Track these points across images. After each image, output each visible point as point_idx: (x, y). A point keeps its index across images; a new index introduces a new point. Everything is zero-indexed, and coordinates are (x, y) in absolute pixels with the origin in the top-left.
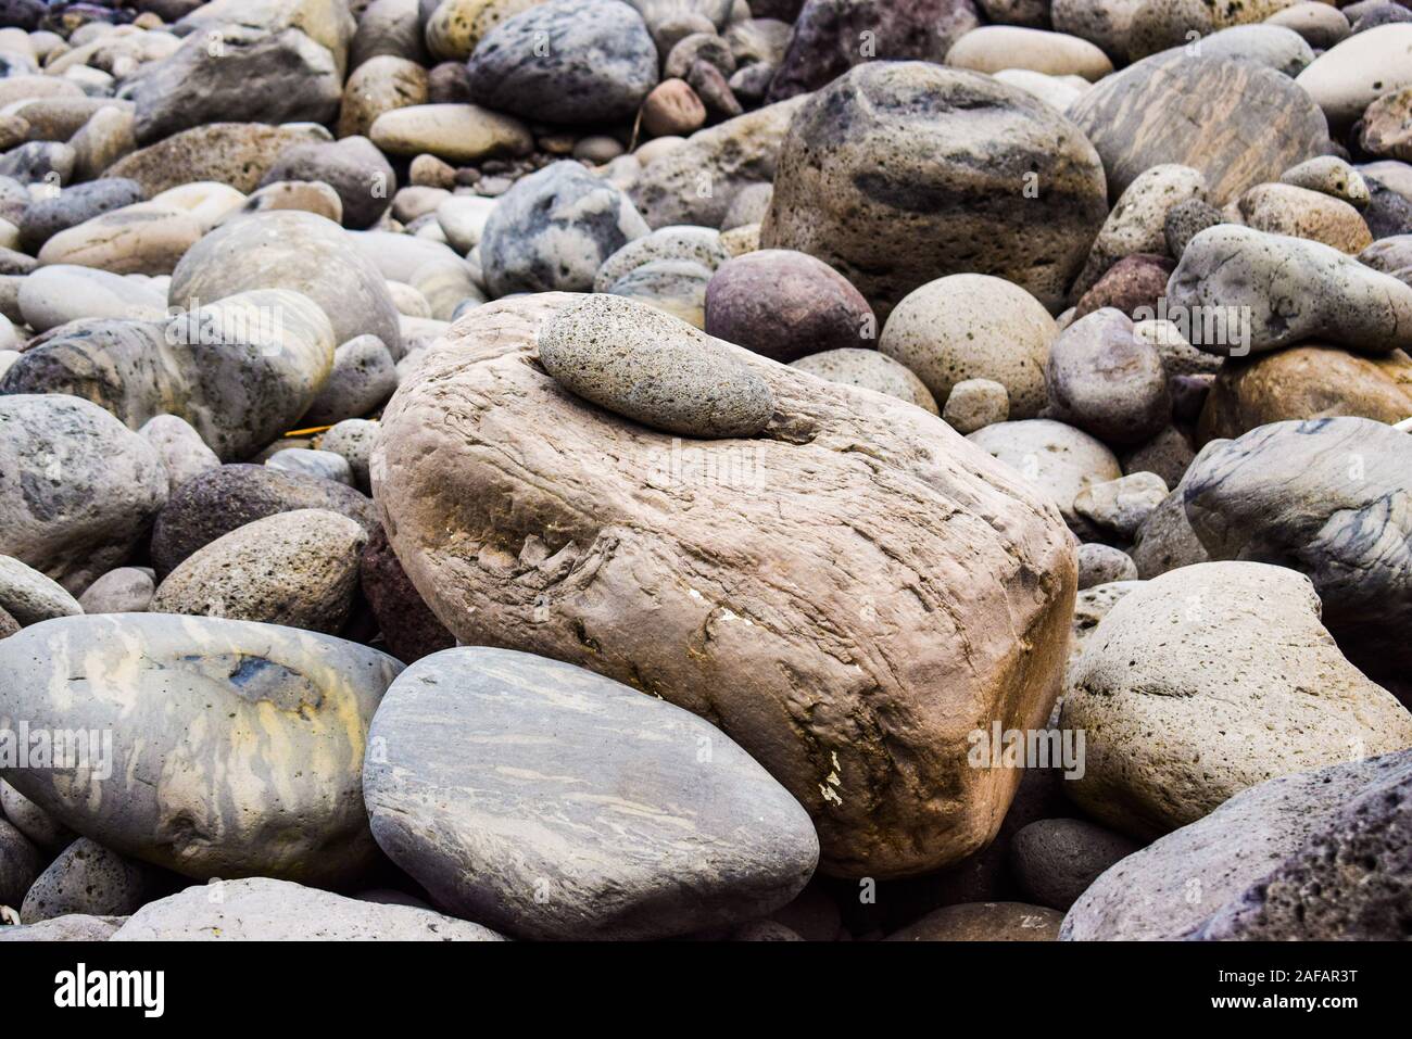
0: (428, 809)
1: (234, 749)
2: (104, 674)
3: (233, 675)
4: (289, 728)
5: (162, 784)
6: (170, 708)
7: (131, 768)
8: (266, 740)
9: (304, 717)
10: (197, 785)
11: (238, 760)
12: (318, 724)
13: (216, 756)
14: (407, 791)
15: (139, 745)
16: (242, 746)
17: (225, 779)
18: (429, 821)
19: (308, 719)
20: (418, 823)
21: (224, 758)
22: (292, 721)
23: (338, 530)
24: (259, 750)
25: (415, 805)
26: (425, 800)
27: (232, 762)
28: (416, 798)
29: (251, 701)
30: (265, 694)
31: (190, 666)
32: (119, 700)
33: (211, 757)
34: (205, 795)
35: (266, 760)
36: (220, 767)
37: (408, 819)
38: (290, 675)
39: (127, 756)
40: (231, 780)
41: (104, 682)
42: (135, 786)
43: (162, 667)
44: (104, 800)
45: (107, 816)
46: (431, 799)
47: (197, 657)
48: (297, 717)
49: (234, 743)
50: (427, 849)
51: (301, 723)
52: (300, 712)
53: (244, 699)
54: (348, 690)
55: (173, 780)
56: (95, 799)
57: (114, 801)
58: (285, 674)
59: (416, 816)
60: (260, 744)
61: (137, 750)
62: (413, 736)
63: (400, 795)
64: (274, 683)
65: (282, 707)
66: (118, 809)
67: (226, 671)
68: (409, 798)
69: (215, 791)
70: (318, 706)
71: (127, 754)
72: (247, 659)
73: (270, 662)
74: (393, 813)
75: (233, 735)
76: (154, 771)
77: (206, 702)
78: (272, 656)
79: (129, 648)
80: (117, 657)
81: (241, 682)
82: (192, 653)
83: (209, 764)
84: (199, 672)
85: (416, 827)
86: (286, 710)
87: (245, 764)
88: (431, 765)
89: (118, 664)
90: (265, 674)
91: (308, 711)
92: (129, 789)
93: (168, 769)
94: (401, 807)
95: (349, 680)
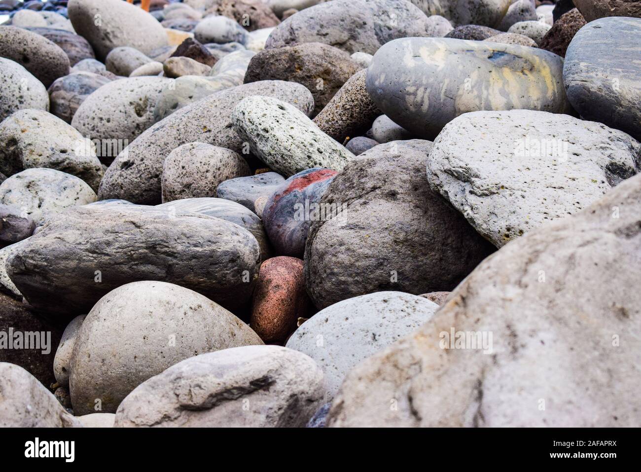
0: (598, 79)
1: (492, 85)
2: (429, 55)
3: (489, 58)
4: (517, 78)
5: (458, 99)
6: (461, 67)
7: (443, 91)
8: (506, 83)
9: (524, 74)
10: (474, 99)
11: (493, 90)
12: (531, 77)
13: (483, 87)
14: (587, 72)
15: (447, 81)
16: (495, 84)
17: (487, 97)
18: (599, 84)
19: (526, 75)
20: (594, 85)
21: (487, 88)
22: (519, 75)
23: (525, 40)
24: (503, 86)
25: (592, 77)
26: (597, 75)
27: (490, 91)
28: (593, 74)
29: (500, 67)
30: (506, 64)
31: (469, 53)
32: (437, 64)
33: (481, 88)
34: (478, 104)
35: (507, 90)
36: (485, 92)
37: (588, 85)
38: (517, 58)
39: (441, 86)
40: (490, 98)
41: (429, 58)
42: (445, 100)
43: (455, 53)
44: (430, 106)
45: (431, 114)
46: (600, 74)
47: (473, 51)
48: (521, 74)
49: (491, 83)
50: (597, 97)
51: (523, 76)
52: (522, 72)
53: (495, 66)
54: (545, 64)
55: (463, 97)
56: (425, 107)
57: (434, 106)
58: (514, 58)
59: (592, 82)
60: (504, 84)
61: (446, 84)
62: (590, 49)
63: (584, 74)
64: (510, 61)
65: (514, 69)
66: (436, 110)
67: (486, 56)
68: (588, 75)
69: (483, 102)
70: (531, 70)
71: (441, 85)
72: (495, 52)
73: (506, 53)
74: (580, 83)
75: (491, 79)
76: (453, 93)
77: (478, 66)
78: (507, 51)
79: (440, 47)
80: (435, 50)
81: (494, 60)
82: (469, 49)
83: (480, 91)
84: (474, 55)
85: (592, 87)
86: (516, 71)
87: (497, 91)
88: (600, 60)
89: (435, 52)
90: (506, 57)
91: (526, 72)
92: (442, 101)
93: (460, 92)
94: (584, 79)
95: (546, 60)
